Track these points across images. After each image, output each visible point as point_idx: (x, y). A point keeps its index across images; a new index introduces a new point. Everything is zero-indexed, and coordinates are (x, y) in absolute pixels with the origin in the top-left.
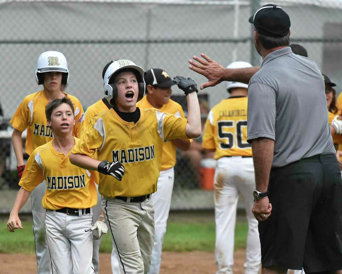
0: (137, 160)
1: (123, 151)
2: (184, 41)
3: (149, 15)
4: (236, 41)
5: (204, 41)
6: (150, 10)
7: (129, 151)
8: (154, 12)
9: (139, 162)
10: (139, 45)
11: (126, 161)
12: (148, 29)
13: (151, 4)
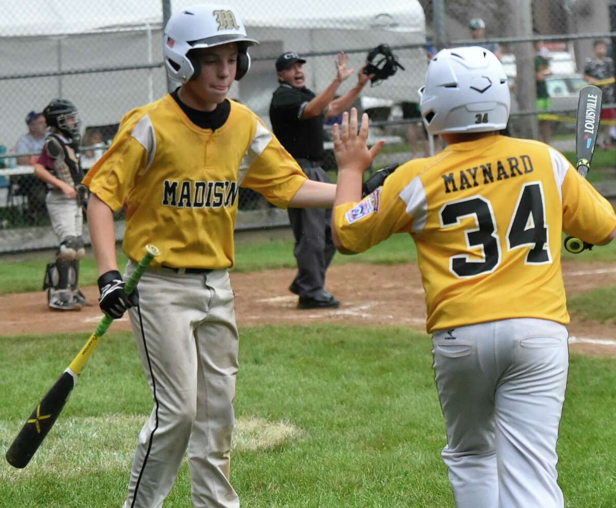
0: (208, 204)
1: (186, 184)
2: (98, 71)
3: (59, 47)
4: (151, 67)
5: (118, 69)
6: (59, 41)
7: (198, 185)
8: (65, 43)
9: (211, 208)
10: (53, 78)
11: (189, 204)
12: (60, 62)
13: (61, 35)
